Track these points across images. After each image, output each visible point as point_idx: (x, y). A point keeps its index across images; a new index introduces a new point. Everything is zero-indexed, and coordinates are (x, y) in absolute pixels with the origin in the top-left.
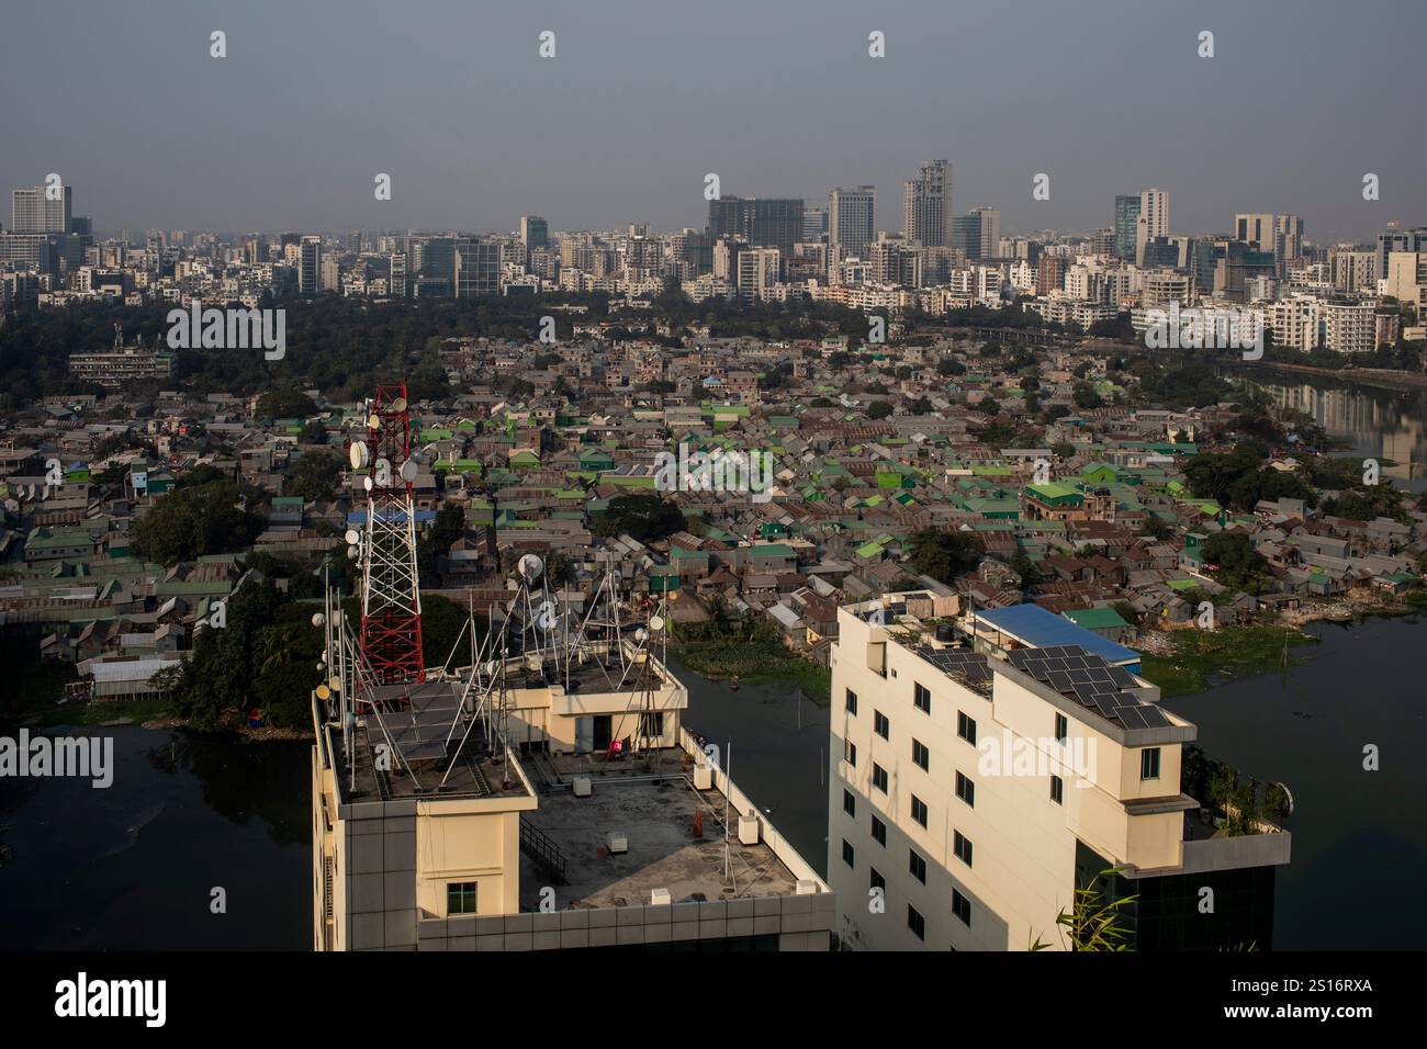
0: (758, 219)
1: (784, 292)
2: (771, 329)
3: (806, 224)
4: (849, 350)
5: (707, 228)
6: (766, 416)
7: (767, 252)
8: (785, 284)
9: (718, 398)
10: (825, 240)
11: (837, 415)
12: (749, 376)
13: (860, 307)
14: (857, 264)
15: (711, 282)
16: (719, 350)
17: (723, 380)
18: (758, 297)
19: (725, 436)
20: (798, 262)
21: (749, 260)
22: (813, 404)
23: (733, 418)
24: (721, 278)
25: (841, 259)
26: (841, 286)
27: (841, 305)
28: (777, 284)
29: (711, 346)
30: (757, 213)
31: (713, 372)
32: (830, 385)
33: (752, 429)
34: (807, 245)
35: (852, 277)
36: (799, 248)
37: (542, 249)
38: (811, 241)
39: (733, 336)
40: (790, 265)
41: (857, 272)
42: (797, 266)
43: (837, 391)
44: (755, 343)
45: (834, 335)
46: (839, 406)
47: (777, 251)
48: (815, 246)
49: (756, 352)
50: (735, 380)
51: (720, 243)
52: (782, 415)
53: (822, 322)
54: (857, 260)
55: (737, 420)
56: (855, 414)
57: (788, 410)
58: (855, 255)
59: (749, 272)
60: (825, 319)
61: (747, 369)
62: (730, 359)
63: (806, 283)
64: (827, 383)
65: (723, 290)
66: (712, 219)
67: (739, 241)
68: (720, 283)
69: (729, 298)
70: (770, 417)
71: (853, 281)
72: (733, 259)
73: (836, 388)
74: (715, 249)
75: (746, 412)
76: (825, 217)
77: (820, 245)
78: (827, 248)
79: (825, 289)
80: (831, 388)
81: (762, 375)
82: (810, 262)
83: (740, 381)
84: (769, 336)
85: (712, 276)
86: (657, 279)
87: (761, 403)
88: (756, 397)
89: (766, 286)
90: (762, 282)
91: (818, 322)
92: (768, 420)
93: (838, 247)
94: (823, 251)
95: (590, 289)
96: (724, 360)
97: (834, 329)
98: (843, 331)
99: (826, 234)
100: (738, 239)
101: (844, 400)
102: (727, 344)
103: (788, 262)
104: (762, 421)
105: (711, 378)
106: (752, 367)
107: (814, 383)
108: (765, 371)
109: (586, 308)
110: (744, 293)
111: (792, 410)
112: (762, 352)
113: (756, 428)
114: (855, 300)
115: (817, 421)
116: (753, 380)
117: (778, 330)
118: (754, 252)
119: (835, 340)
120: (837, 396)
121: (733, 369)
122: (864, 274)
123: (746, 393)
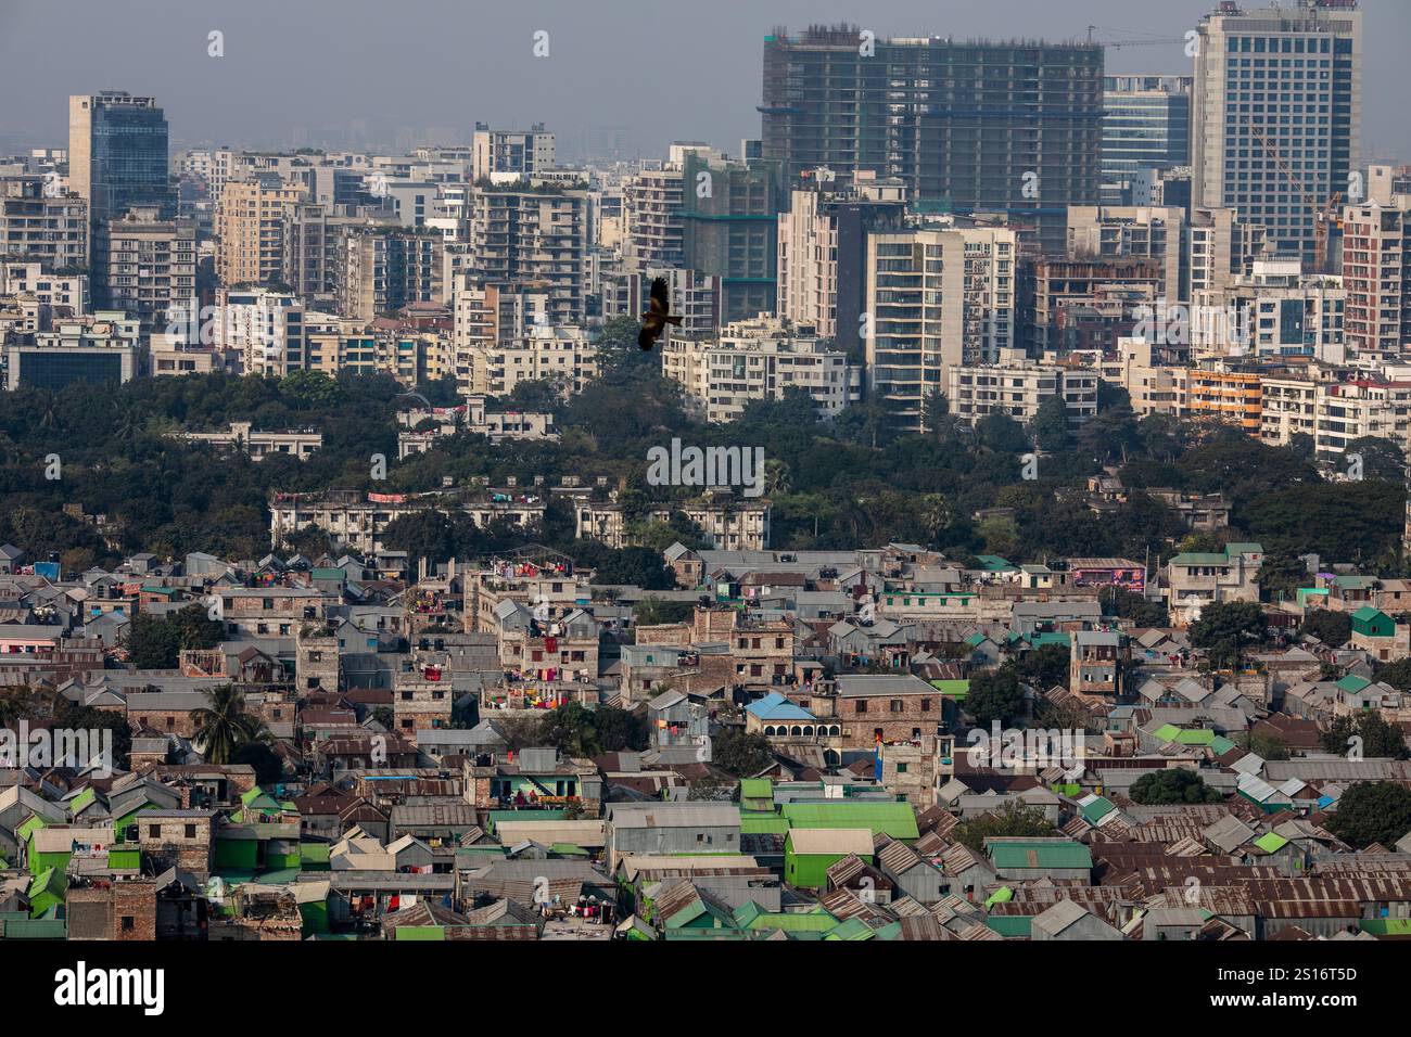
0: (936, 115)
1: (1031, 383)
2: (993, 520)
3: (1112, 134)
4: (1265, 595)
5: (754, 148)
6: (975, 835)
7: (972, 235)
8: (1034, 354)
9: (800, 771)
10: (1178, 194)
11: (1227, 831)
12: (910, 688)
13: (1303, 442)
14: (1293, 282)
15: (770, 348)
16: (802, 597)
17: (820, 707)
18: (939, 402)
19: (828, 910)
20: (1081, 274)
21: (907, 272)
22: (1143, 794)
23: (858, 842)
24: (807, 331)
25: (1235, 270)
26: (1235, 364)
27: (1234, 434)
28: (1006, 353)
29: (774, 580)
30: (935, 96)
31: (782, 677)
32: (1198, 723)
33: (923, 883)
34: (1115, 212)
35: (1276, 330)
36: (1084, 226)
37: (147, 216)
38: (1127, 199)
39: (851, 545)
40: (1056, 286)
41: (1294, 313)
42: (1079, 287)
43: (1224, 746)
44: (931, 570)
45: (1212, 544)
46: (1231, 799)
47: (1007, 235)
48: (1142, 216)
49: (933, 604)
50: (862, 706)
51: (803, 201)
52: (1032, 831)
53: (1169, 496)
54: (1292, 268)
55: (868, 849)
56: (1291, 829)
57: (1051, 814)
58: (1286, 249)
59: (905, 315)
60: (1179, 482)
61: (904, 664)
62: (840, 629)
63: (1111, 352)
64: (1187, 716)
65: (813, 376)
66: (772, 114)
67: (872, 194)
68: (803, 348)
69: (835, 405)
70: (987, 841)
71: (1276, 346)
72: (848, 262)
73: (1220, 732)
74: (787, 226)
75: (902, 820)
76: (1180, 110)
77: (1161, 213)
78: (1187, 223)
79: (1180, 373)
80: (1204, 735)
81: (959, 688)
82: (1126, 274)
83: (879, 710)
84: (979, 545)
85: (775, 325)
86: (575, 333)
87: (956, 788)
88: (938, 766)
89: (966, 364)
90: (952, 350)
91: (1151, 492)
92: (981, 852)
93: (1225, 219)
94: (1172, 238)
95: (328, 365)
96: (821, 633)
97: (1212, 518)
98: (1243, 527)
99: (1179, 172)
100: (868, 187)
101: (1249, 777)
102: (829, 574)
103: (1044, 276)
104: (960, 854)
105: (775, 696)
106: (921, 657)
107: (1144, 718)
108: (965, 671)
109: (316, 439)
110: (887, 388)
111: (1067, 812)
112: (954, 607)
113: (938, 881)
114: (1285, 416)
115: (1155, 853)
116: (925, 705)
117: (1014, 526)
118: (925, 238)
119: (1216, 560)
120: (1224, 763)
121: (853, 664)
122: (1317, 321)
123: (903, 752)
